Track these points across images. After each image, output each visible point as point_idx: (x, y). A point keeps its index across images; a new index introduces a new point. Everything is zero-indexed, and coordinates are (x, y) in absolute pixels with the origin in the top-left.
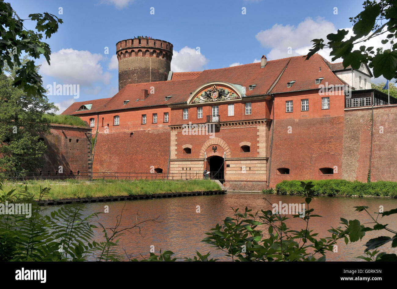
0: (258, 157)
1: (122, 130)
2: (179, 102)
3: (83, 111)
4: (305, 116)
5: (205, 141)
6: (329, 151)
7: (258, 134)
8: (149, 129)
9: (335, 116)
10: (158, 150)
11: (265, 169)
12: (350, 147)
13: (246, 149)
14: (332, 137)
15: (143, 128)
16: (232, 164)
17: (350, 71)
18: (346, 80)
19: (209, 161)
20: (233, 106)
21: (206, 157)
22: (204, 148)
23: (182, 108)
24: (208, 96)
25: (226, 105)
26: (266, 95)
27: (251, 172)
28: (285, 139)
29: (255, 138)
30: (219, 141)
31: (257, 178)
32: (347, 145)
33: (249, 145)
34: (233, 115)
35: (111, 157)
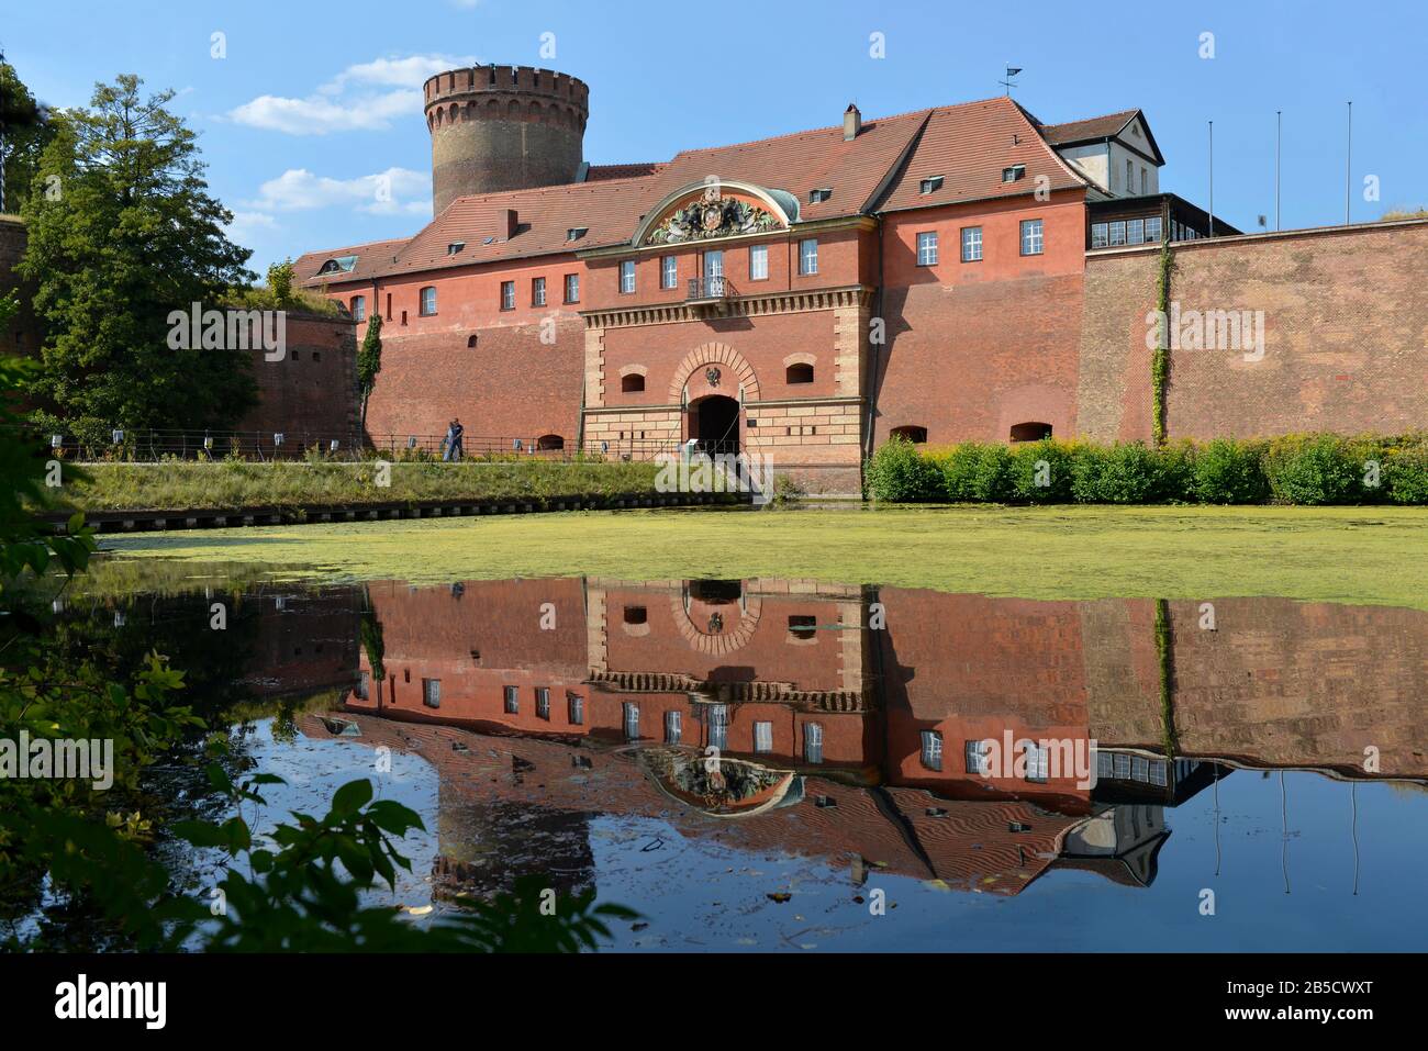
0: (837, 396)
1: (444, 330)
2: (611, 241)
3: (332, 276)
4: (972, 276)
5: (685, 354)
6: (1039, 373)
7: (837, 329)
8: (523, 324)
9: (1058, 275)
10: (548, 383)
11: (857, 429)
12: (1100, 361)
13: (801, 374)
14: (1049, 334)
15: (504, 321)
16: (764, 419)
17: (1103, 146)
18: (1091, 170)
19: (696, 410)
20: (766, 251)
21: (689, 400)
22: (681, 374)
23: (615, 259)
24: (696, 223)
25: (744, 251)
26: (860, 216)
27: (817, 440)
28: (915, 344)
29: (827, 343)
30: (726, 353)
31: (834, 456)
32: (1091, 356)
33: (811, 363)
34: (766, 277)
35: (413, 406)
